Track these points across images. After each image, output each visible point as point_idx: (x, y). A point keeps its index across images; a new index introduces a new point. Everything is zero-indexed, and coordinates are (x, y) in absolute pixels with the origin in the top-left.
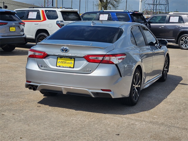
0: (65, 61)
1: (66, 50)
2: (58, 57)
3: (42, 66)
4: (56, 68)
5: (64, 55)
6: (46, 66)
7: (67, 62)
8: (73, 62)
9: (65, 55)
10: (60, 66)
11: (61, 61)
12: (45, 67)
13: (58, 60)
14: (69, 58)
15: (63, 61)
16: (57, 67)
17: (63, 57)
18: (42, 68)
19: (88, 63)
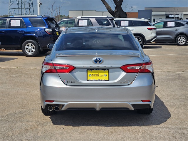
0: (97, 74)
1: (100, 61)
2: (87, 70)
3: (68, 82)
4: (87, 82)
5: (97, 67)
6: (73, 82)
7: (100, 74)
8: (107, 74)
9: (99, 67)
10: (91, 80)
11: (92, 73)
12: (72, 82)
13: (88, 73)
14: (102, 70)
15: (95, 73)
16: (88, 80)
17: (94, 70)
18: (69, 84)
19: (126, 73)
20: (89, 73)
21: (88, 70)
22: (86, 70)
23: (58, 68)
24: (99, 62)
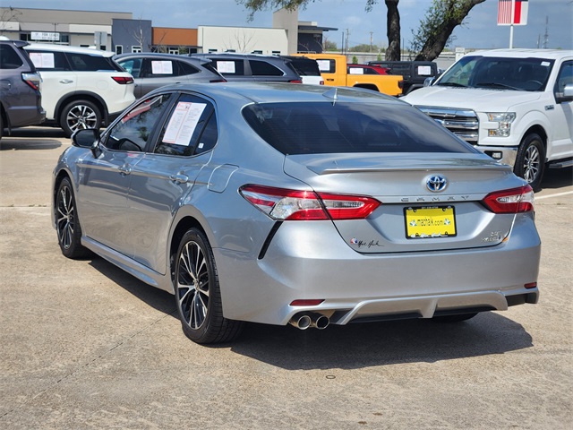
0: (428, 218)
1: (442, 185)
2: (405, 209)
3: (360, 243)
4: (406, 241)
5: (435, 201)
6: (375, 243)
7: (435, 219)
8: (451, 217)
9: (438, 201)
10: (417, 237)
11: (416, 218)
12: (371, 244)
13: (407, 217)
14: (439, 207)
15: (423, 218)
16: (408, 237)
17: (420, 208)
18: (363, 249)
19: (493, 215)
20: (409, 218)
21: (407, 208)
22: (402, 207)
23: (330, 205)
24: (441, 187)
